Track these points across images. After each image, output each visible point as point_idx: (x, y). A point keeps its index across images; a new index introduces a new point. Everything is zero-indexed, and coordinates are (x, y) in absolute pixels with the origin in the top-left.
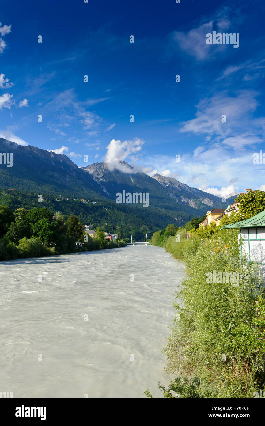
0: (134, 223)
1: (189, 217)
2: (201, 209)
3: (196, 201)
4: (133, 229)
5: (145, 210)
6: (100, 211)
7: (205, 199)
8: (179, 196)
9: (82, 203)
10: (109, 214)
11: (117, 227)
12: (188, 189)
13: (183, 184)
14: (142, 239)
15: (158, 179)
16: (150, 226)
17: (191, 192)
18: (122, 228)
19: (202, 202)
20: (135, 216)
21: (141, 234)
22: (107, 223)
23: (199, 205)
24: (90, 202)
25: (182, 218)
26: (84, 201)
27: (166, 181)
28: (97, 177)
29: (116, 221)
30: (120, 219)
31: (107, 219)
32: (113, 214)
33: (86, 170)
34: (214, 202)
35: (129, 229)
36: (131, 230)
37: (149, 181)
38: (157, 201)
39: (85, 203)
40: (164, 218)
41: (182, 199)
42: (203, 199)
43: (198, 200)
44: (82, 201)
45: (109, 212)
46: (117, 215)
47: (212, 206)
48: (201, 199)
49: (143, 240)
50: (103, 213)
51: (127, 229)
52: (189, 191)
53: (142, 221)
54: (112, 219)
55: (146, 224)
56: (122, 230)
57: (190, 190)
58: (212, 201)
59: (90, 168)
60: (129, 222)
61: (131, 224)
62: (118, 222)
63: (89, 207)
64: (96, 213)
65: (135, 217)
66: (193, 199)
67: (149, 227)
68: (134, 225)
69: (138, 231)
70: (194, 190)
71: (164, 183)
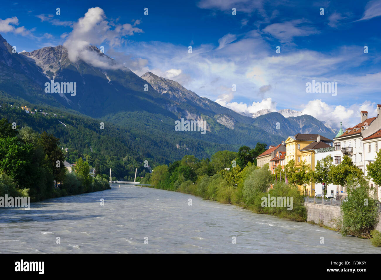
0: (112, 150)
1: (198, 144)
2: (215, 132)
3: (209, 119)
4: (111, 160)
5: (128, 129)
6: (55, 128)
7: (222, 116)
8: (183, 110)
9: (24, 112)
10: (71, 134)
11: (84, 155)
12: (197, 99)
13: (190, 91)
14: (126, 176)
15: (151, 81)
16: (138, 156)
17: (201, 105)
18: (93, 157)
19: (218, 121)
20: (114, 138)
21: (124, 168)
22: (68, 147)
23: (213, 126)
24: (38, 111)
25: (186, 145)
26: (27, 110)
27: (163, 85)
28: (49, 70)
29: (81, 146)
30: (89, 143)
31: (66, 141)
32: (78, 134)
33: (30, 58)
34: (236, 122)
35: (104, 159)
36: (108, 161)
37: (135, 84)
38: (148, 117)
39: (30, 113)
40: (160, 144)
41: (187, 115)
42: (220, 117)
43: (211, 118)
44: (25, 109)
45: (71, 130)
46: (83, 136)
47: (232, 128)
48: (216, 117)
49: (128, 178)
50: (60, 131)
51: (100, 160)
52: (198, 103)
53: (125, 147)
54: (76, 141)
55: (132, 152)
56: (94, 161)
57: (200, 101)
58: (233, 121)
59: (37, 55)
60: (103, 148)
61: (107, 150)
62: (85, 147)
63: (36, 121)
64: (48, 130)
65: (113, 140)
66: (204, 116)
67: (136, 157)
68: (112, 153)
69: (120, 164)
70: (207, 102)
71: (160, 88)
